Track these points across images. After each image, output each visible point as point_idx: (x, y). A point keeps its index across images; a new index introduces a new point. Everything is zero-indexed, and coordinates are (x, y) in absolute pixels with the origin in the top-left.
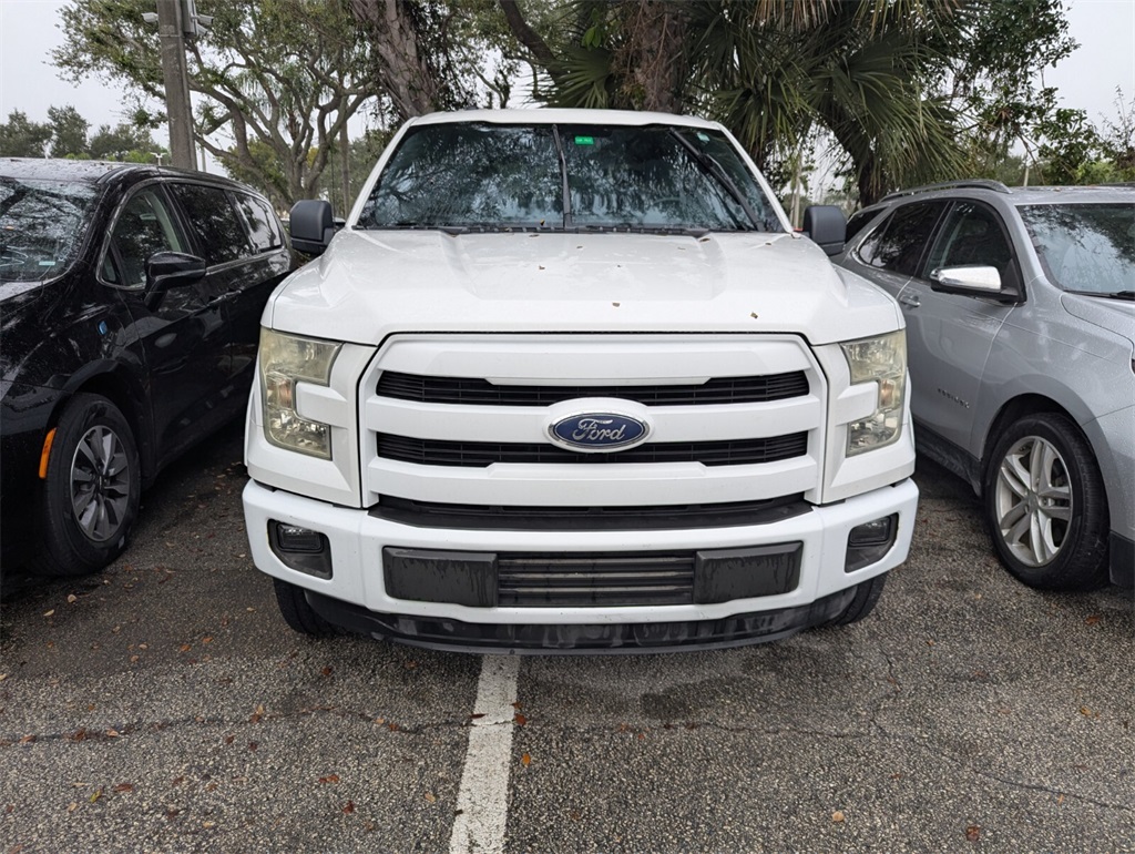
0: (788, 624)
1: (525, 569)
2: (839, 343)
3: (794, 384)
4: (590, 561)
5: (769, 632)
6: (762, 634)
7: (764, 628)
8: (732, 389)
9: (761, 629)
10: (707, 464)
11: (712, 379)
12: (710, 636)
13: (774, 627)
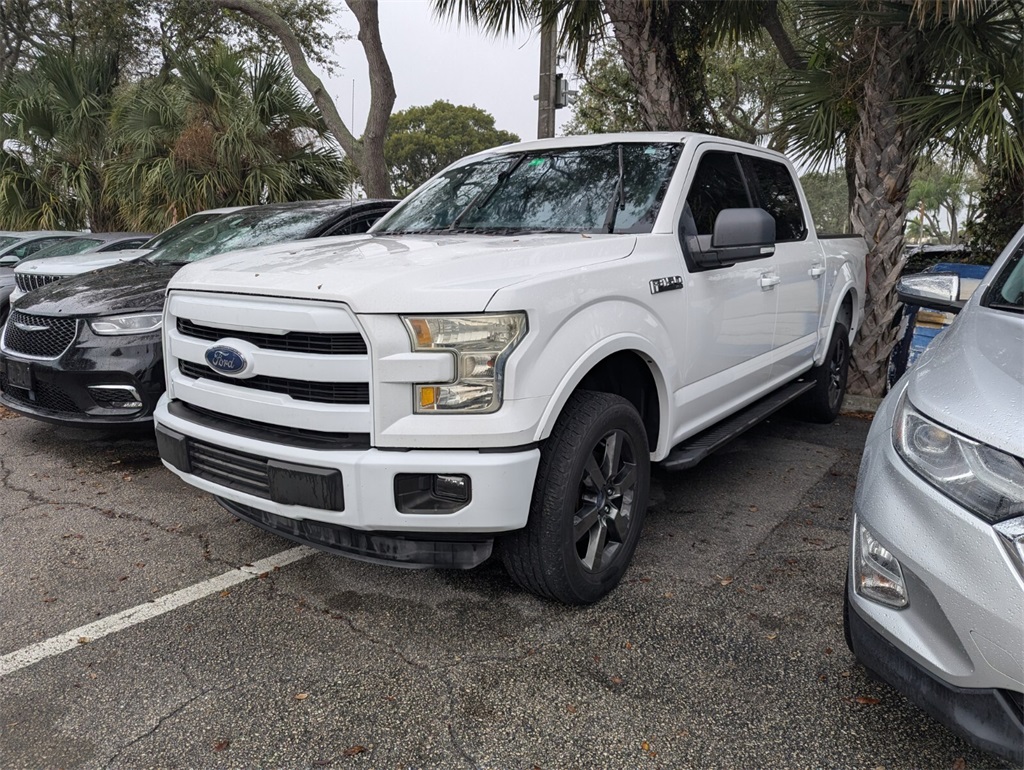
0: (412, 557)
1: (204, 452)
2: (399, 314)
3: (352, 343)
4: (223, 453)
5: (394, 559)
6: (388, 559)
7: (390, 554)
8: (309, 342)
9: (388, 554)
10: (294, 398)
11: (292, 333)
12: (349, 546)
13: (398, 556)
